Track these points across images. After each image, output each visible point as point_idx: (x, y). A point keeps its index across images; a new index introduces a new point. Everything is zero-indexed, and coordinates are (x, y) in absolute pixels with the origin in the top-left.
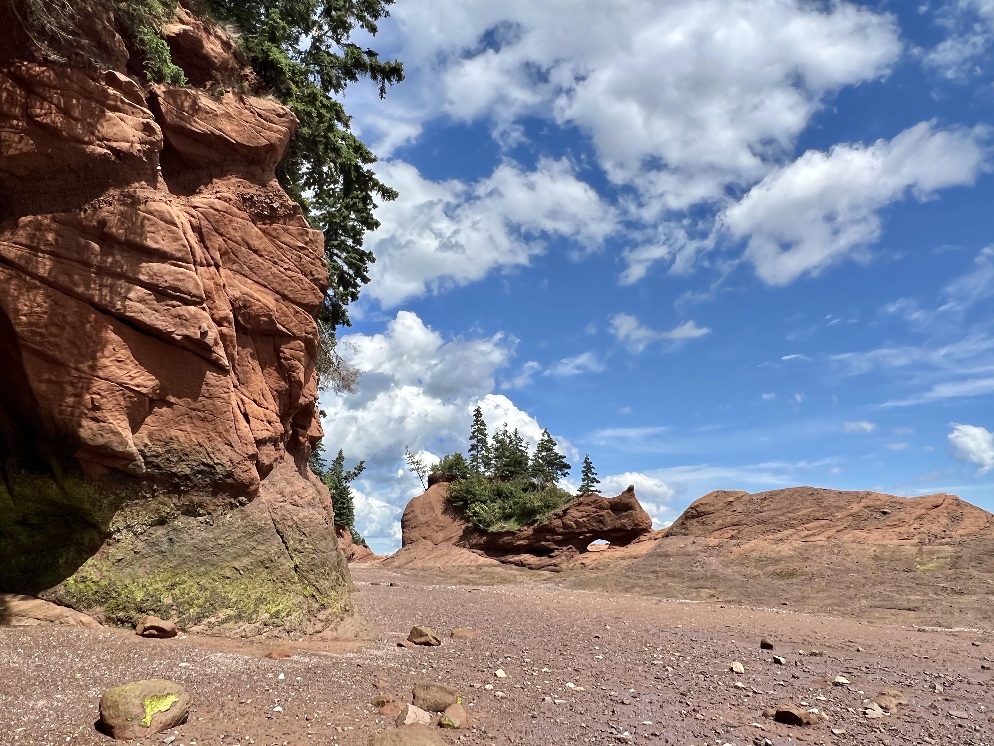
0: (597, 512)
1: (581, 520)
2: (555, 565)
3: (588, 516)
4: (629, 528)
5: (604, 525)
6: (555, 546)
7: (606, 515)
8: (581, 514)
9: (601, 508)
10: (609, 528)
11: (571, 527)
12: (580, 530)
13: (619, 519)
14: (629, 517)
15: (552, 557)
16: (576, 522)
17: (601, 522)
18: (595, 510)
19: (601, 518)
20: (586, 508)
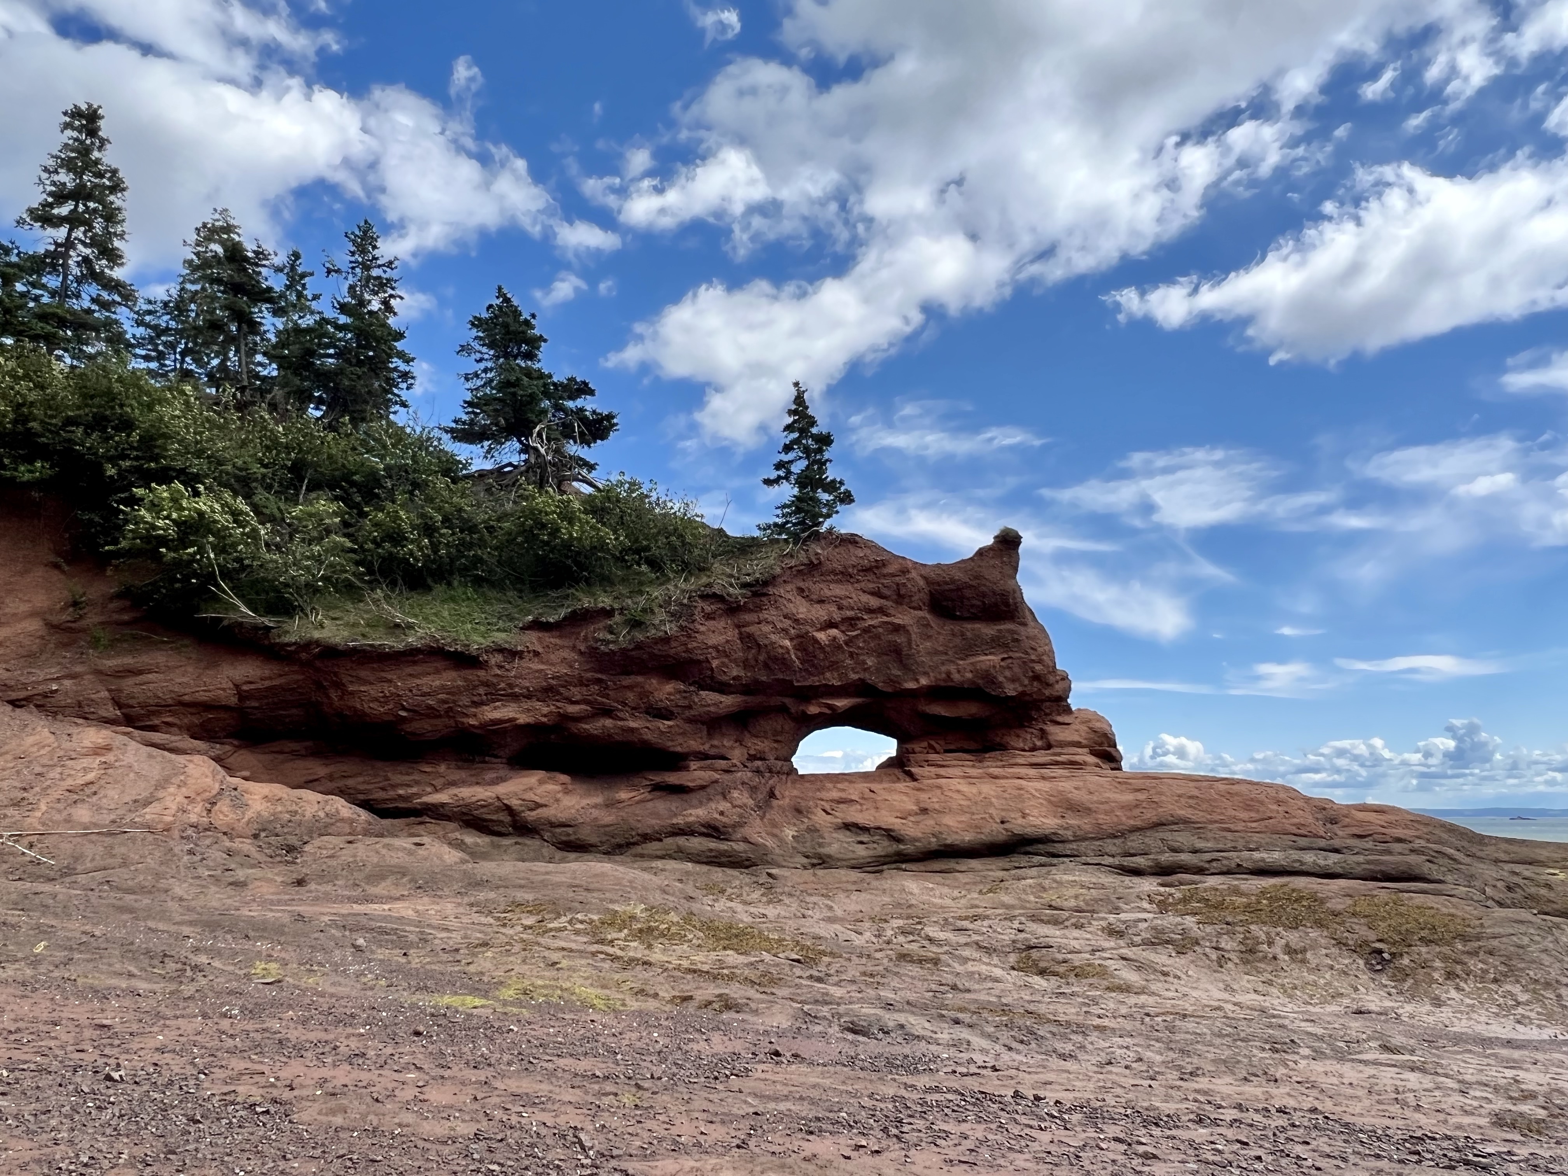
0: (881, 611)
1: (821, 636)
2: (713, 831)
3: (851, 622)
4: (1011, 690)
5: (905, 668)
6: (694, 745)
7: (914, 630)
8: (820, 613)
9: (901, 598)
10: (924, 681)
11: (783, 661)
12: (814, 681)
13: (969, 648)
14: (1006, 647)
15: (680, 790)
16: (805, 643)
17: (897, 653)
18: (874, 602)
19: (900, 639)
20: (838, 590)
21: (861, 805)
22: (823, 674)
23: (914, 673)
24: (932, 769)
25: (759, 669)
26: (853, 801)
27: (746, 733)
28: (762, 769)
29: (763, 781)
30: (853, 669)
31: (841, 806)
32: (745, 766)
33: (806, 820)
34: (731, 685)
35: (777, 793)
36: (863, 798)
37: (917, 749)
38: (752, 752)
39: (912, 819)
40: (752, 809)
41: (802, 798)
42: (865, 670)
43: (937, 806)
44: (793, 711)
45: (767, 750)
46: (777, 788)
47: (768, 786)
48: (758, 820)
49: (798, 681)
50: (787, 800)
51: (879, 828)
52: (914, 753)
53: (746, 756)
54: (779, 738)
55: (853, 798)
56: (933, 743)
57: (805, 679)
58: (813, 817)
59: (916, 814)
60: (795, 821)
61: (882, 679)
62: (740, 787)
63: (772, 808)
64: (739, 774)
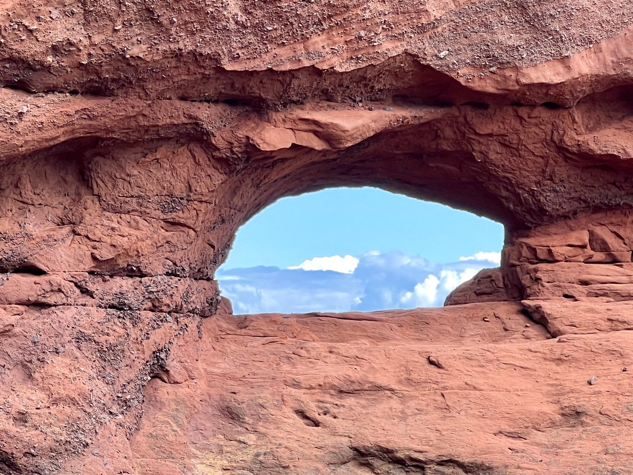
21: (403, 399)
22: (305, 39)
23: (558, 40)
24: (600, 304)
25: (128, 24)
26: (379, 388)
27: (88, 199)
28: (132, 299)
29: (134, 333)
30: (388, 27)
31: (350, 401)
32: (85, 291)
33: (251, 439)
34: (47, 68)
35: (173, 365)
36: (409, 381)
37: (560, 251)
38: (105, 254)
39: (540, 437)
40: (104, 408)
41: (241, 380)
42: (422, 29)
43: (608, 405)
44: (218, 141)
45: (145, 247)
46: (174, 351)
47: (149, 347)
48: (121, 438)
49: (235, 58)
50: (202, 385)
51: (451, 462)
52: (551, 259)
53: (89, 264)
54: (180, 216)
55: (382, 380)
56: (604, 233)
57: (255, 55)
58: (272, 431)
59: (553, 424)
60: (220, 440)
61: (467, 56)
62: (72, 347)
63: (158, 404)
64: (69, 313)
